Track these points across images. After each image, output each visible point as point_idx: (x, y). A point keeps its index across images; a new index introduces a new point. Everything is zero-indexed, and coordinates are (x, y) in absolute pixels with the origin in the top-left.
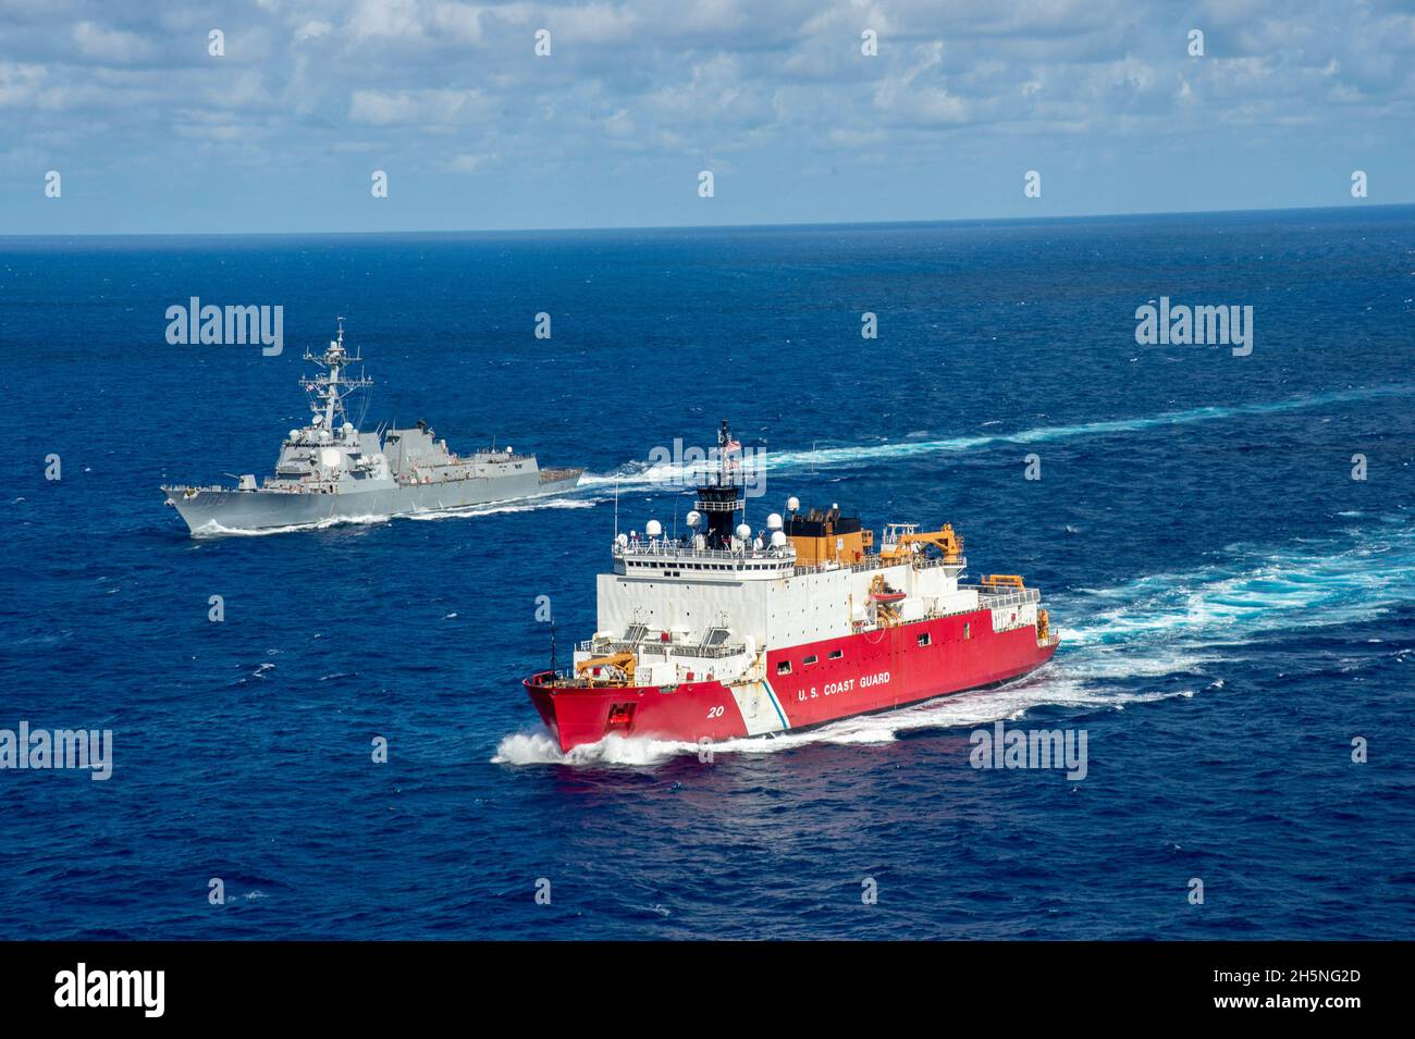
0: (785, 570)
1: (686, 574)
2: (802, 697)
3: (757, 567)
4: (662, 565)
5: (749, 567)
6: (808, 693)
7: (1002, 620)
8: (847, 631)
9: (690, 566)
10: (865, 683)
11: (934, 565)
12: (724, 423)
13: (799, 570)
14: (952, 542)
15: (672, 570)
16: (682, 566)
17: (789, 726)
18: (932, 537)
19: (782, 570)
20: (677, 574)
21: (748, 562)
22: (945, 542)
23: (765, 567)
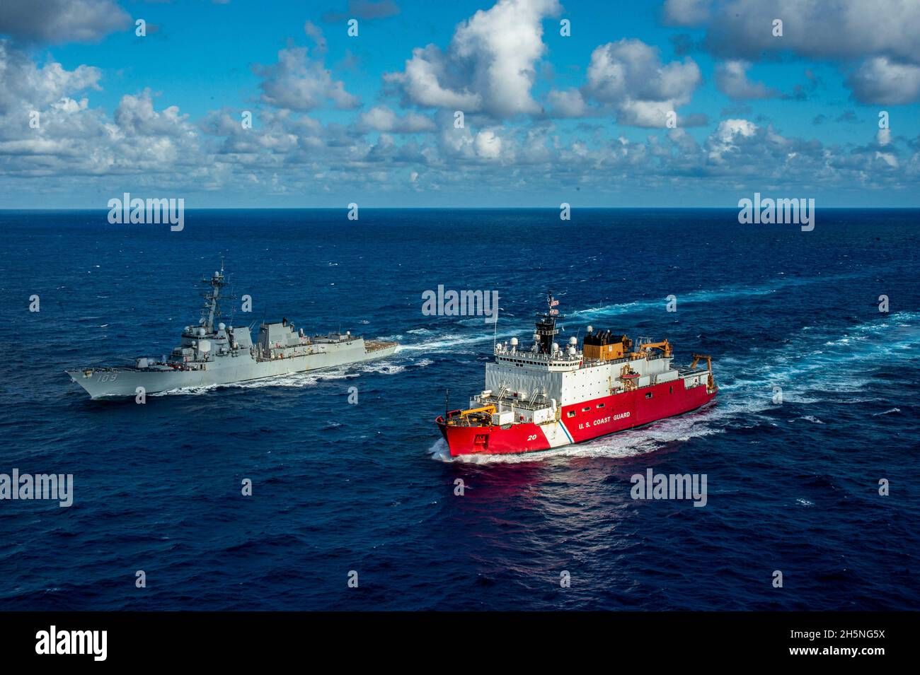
0: (574, 366)
1: (526, 366)
2: (581, 427)
3: (559, 365)
4: (515, 361)
5: (555, 365)
6: (584, 425)
7: (690, 382)
8: (608, 394)
9: (528, 362)
10: (616, 418)
11: (658, 358)
12: (550, 292)
13: (582, 366)
14: (667, 347)
15: (520, 363)
16: (524, 362)
17: (573, 441)
18: (656, 345)
19: (572, 367)
20: (522, 365)
21: (554, 362)
22: (664, 347)
23: (563, 365)
